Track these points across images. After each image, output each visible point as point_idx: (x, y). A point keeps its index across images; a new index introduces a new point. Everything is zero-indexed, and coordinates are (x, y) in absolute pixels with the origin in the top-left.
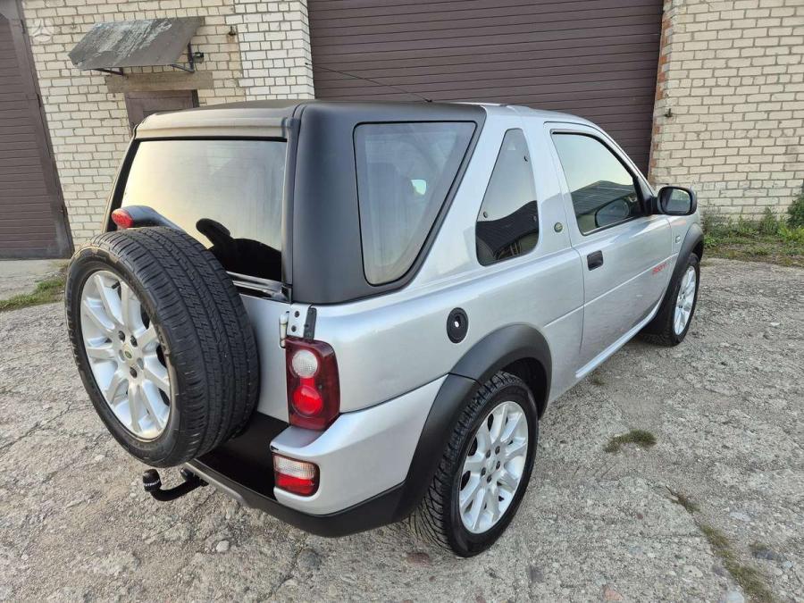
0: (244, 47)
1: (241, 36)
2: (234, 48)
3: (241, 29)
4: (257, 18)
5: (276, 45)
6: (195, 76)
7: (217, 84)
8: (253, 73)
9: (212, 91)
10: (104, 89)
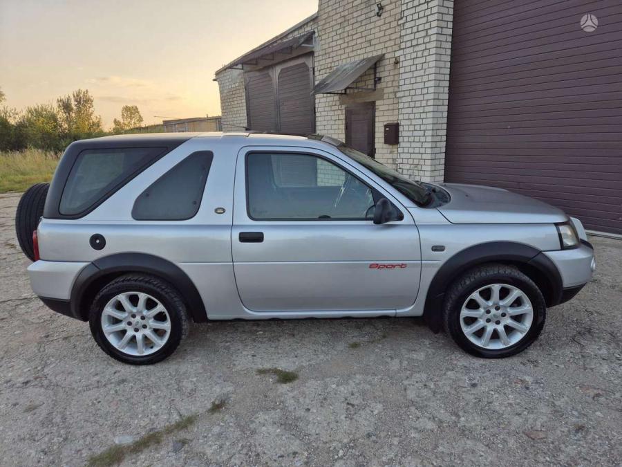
0: (402, 70)
1: (401, 64)
2: (396, 72)
3: (402, 59)
4: (411, 50)
5: (419, 67)
6: (376, 92)
7: (386, 96)
8: (405, 88)
9: (382, 101)
10: (338, 103)
